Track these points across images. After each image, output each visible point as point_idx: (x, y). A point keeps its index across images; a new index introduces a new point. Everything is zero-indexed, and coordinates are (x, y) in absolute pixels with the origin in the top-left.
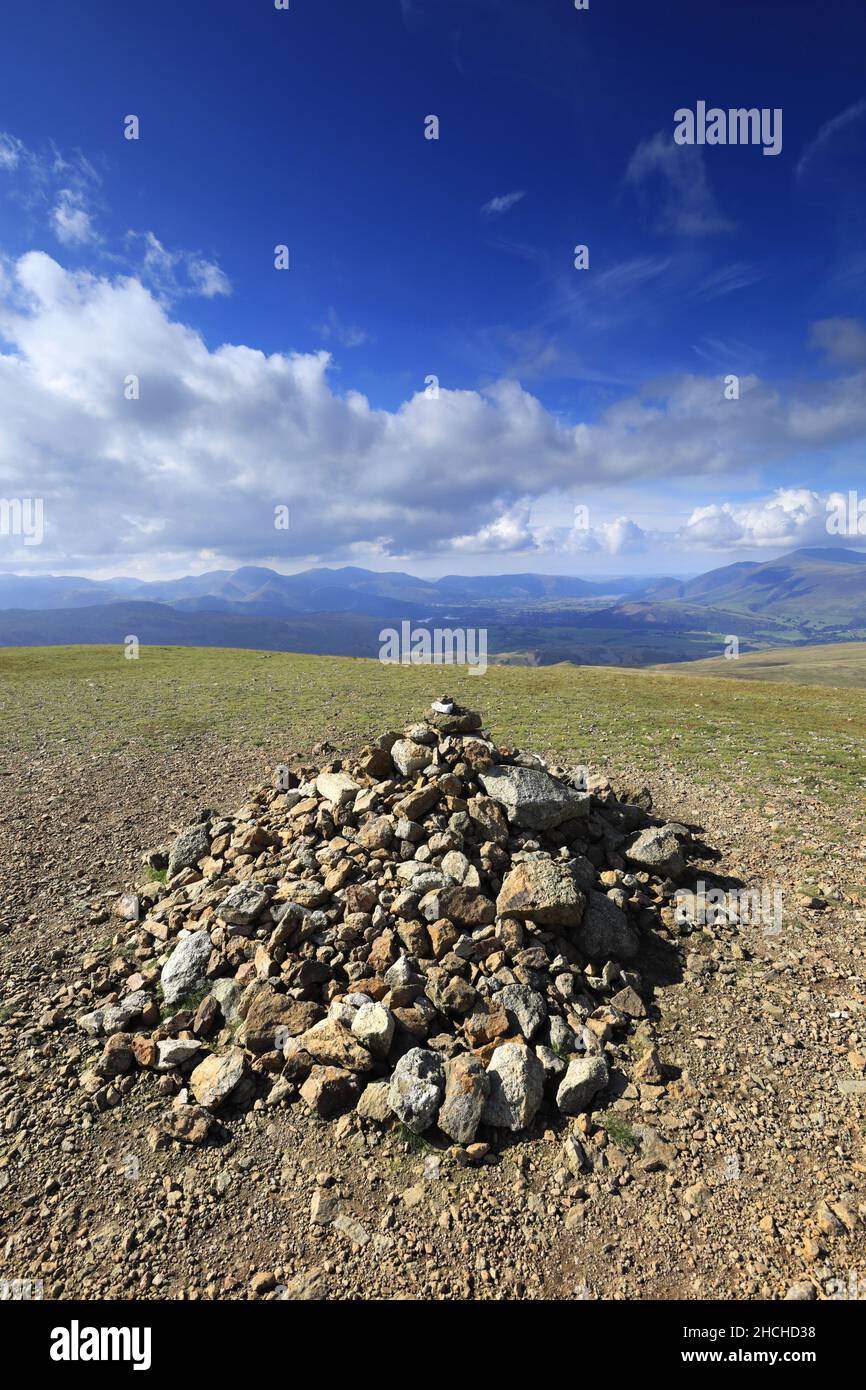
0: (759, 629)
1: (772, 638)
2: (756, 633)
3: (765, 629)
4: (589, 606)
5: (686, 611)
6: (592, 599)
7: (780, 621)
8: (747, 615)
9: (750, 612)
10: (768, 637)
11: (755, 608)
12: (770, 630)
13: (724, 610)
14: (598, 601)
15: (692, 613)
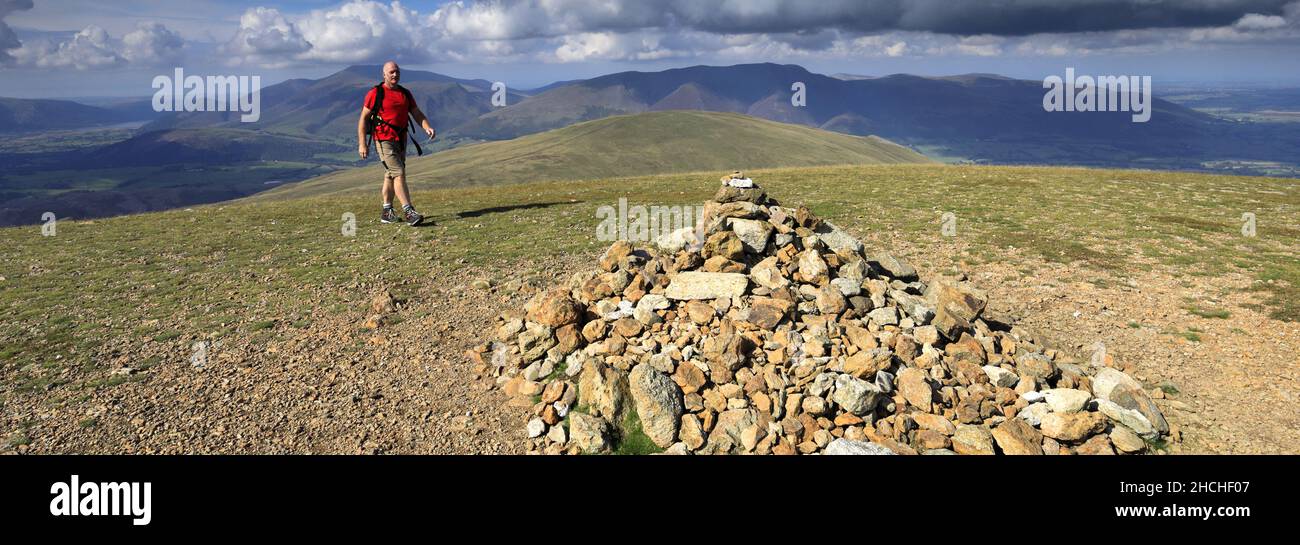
0: (320, 152)
1: (332, 161)
2: (316, 156)
3: (324, 152)
4: (94, 138)
5: (233, 137)
6: (99, 130)
7: (339, 142)
8: (305, 137)
9: (308, 135)
10: (329, 160)
11: (312, 129)
12: (331, 152)
13: (278, 134)
14: (108, 132)
15: (240, 139)
